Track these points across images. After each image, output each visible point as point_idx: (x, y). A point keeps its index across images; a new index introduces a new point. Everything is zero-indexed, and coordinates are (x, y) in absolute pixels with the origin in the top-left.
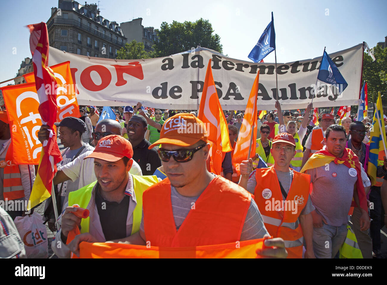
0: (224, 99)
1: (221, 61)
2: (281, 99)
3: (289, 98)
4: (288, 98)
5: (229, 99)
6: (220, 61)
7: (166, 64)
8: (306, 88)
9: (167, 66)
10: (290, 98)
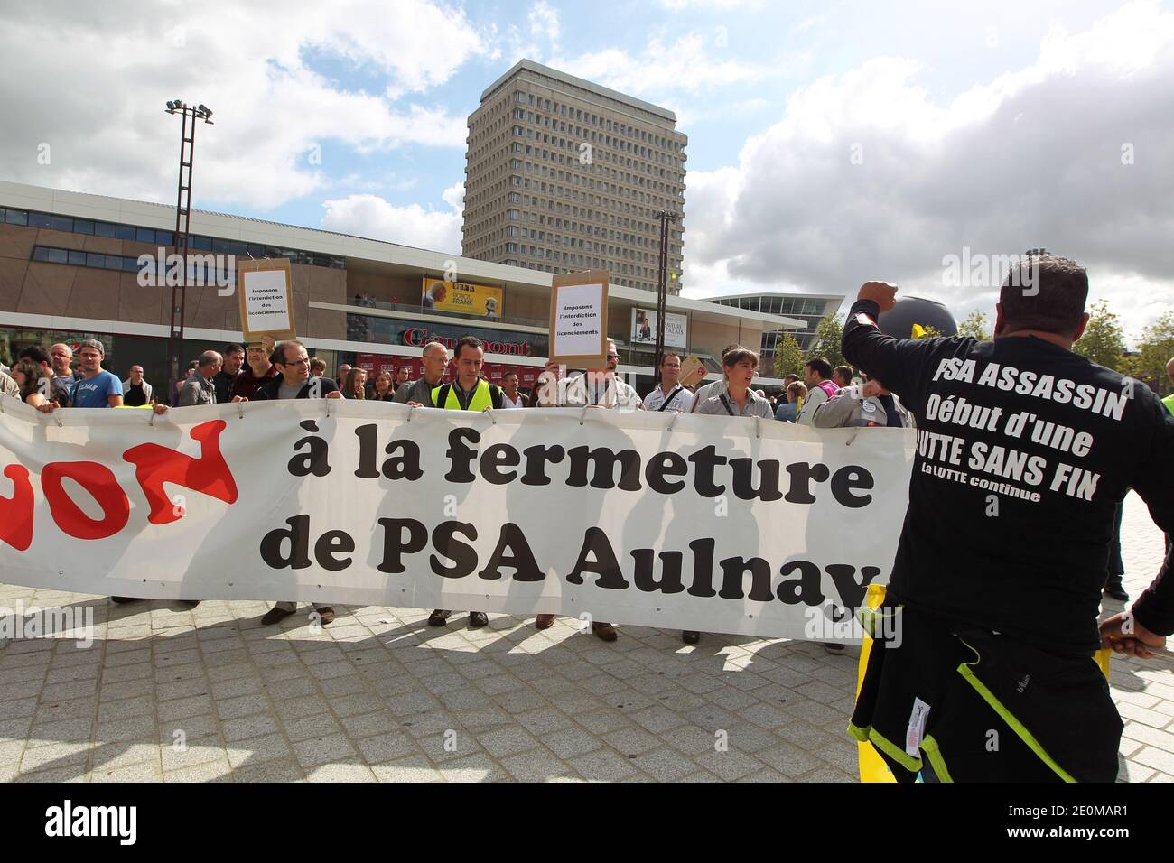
0: (482, 575)
1: (476, 457)
2: (660, 590)
3: (686, 590)
4: (682, 588)
5: (498, 576)
6: (474, 454)
7: (304, 456)
8: (745, 562)
9: (307, 463)
10: (691, 591)
